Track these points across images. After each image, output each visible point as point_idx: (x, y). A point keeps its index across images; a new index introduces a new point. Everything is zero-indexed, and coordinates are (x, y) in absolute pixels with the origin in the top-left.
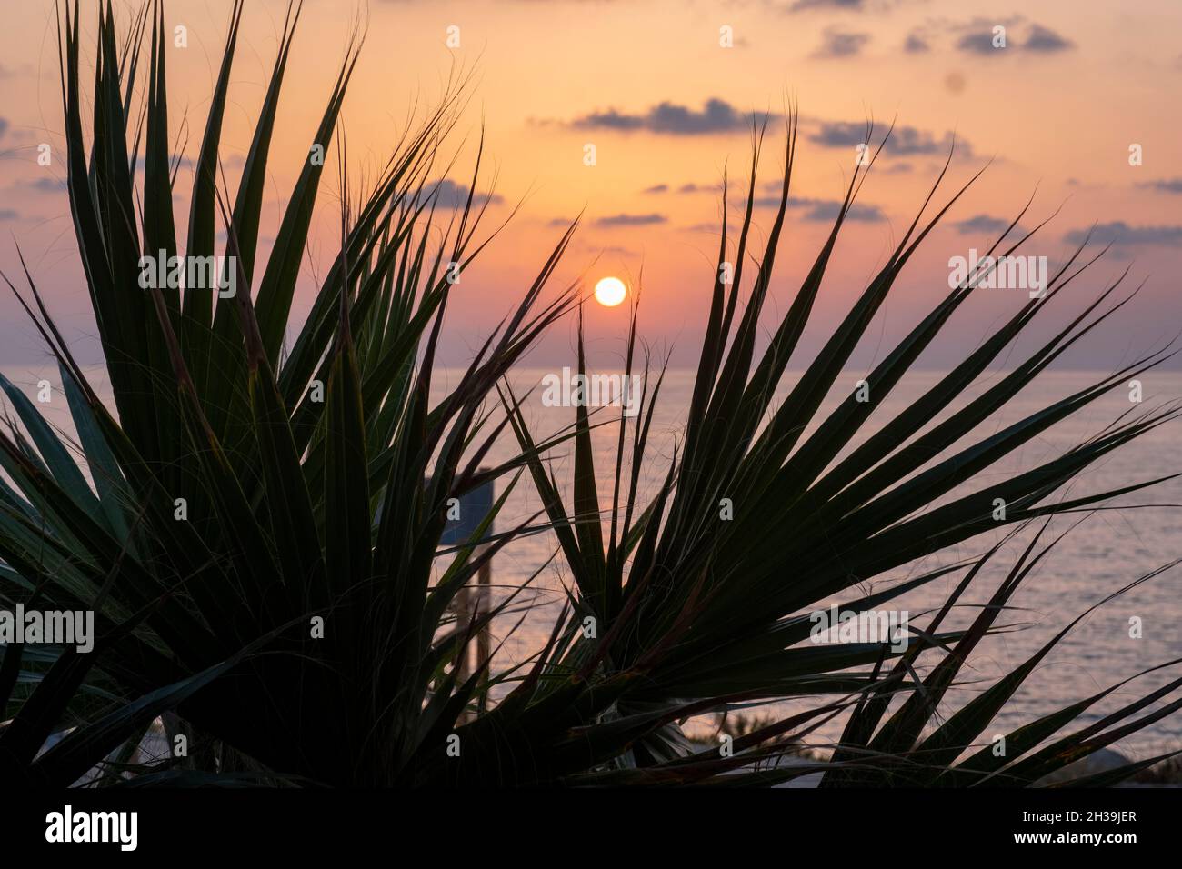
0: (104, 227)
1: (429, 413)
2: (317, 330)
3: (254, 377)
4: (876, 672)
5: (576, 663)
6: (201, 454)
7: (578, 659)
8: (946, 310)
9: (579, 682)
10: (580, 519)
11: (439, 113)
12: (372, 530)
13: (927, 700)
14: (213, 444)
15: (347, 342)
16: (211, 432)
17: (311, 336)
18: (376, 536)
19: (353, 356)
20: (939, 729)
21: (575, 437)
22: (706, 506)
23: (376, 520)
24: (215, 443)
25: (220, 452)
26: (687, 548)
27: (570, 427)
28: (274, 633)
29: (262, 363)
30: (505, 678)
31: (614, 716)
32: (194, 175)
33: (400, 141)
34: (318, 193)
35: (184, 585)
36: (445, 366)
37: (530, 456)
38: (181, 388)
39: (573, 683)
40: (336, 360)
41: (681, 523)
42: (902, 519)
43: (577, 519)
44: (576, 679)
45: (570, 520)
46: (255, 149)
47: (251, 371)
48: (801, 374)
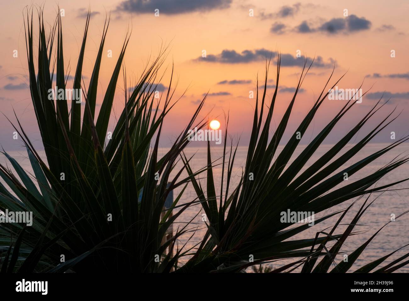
0: (43, 101)
1: (157, 162)
2: (117, 135)
3: (96, 152)
4: (312, 249)
5: (208, 249)
6: (79, 180)
7: (209, 247)
8: (333, 123)
9: (213, 255)
10: (209, 199)
11: (158, 59)
12: (138, 203)
13: (331, 258)
14: (83, 177)
15: (128, 139)
16: (82, 171)
17: (115, 137)
18: (140, 205)
19: (130, 144)
20: (335, 268)
21: (207, 170)
22: (253, 192)
23: (139, 200)
24: (83, 175)
25: (85, 178)
26: (247, 207)
27: (205, 167)
28: (106, 241)
29: (99, 147)
30: (185, 254)
31: (223, 267)
32: (73, 83)
33: (145, 69)
34: (116, 88)
35: (74, 226)
36: (162, 147)
37: (192, 177)
38: (71, 157)
39: (211, 256)
40: (125, 146)
41: (244, 199)
42: (320, 196)
43: (208, 199)
44: (212, 255)
45: (206, 199)
46: (94, 72)
47: (95, 151)
48: (284, 147)
